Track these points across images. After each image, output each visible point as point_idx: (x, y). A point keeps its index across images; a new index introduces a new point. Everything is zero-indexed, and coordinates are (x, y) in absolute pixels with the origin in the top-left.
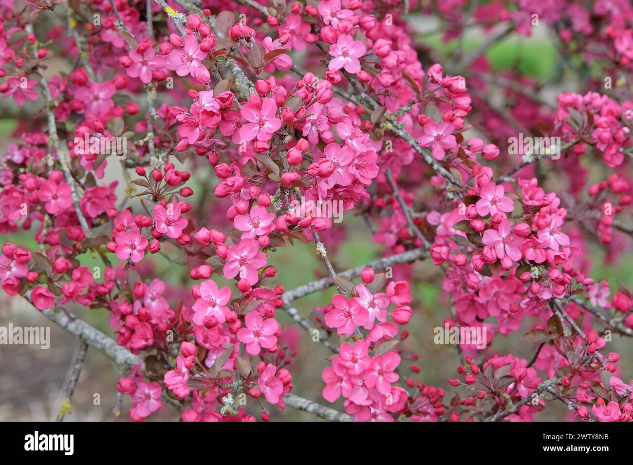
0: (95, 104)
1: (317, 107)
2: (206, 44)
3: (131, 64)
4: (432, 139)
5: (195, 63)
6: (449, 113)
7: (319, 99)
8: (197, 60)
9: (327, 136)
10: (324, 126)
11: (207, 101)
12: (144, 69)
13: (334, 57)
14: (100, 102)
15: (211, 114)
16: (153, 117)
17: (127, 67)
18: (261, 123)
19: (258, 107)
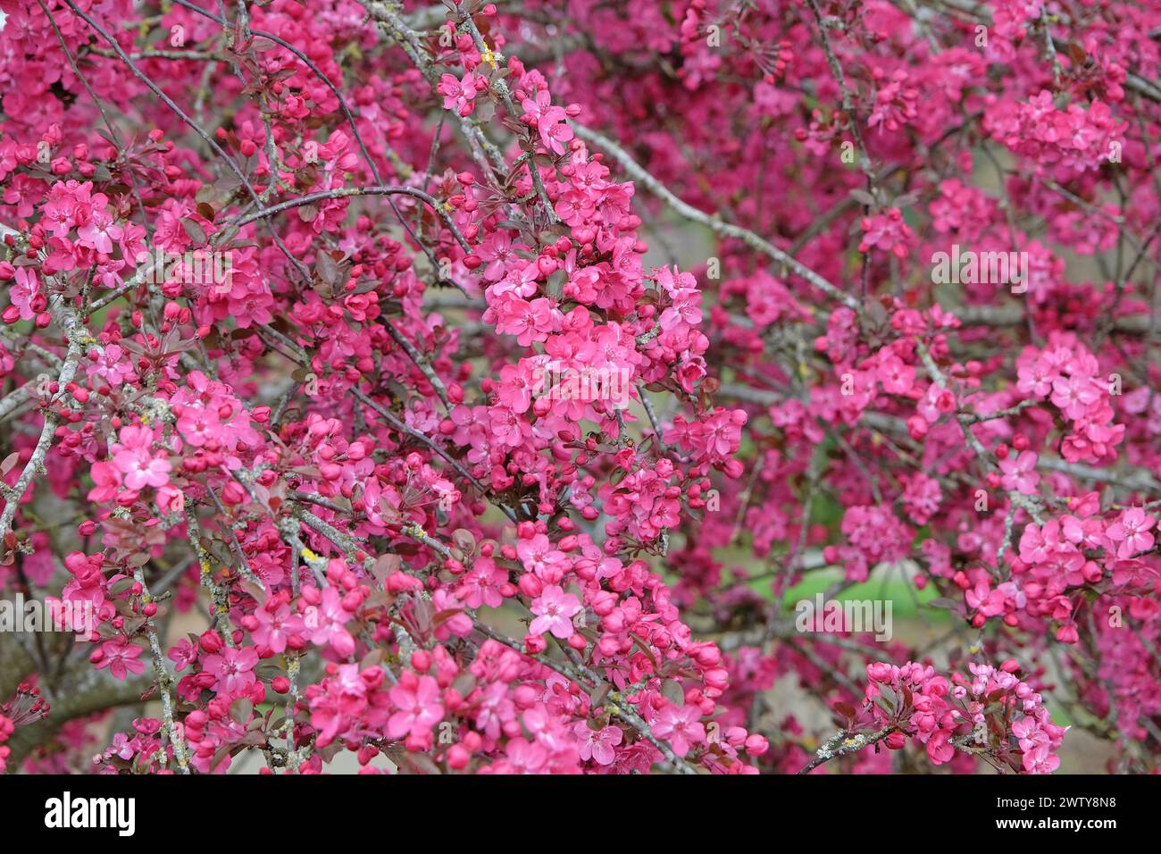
0: (230, 677)
1: (499, 689)
2: (349, 601)
3: (257, 628)
4: (670, 728)
5: (335, 627)
6: (694, 693)
7: (501, 677)
8: (338, 622)
9: (512, 728)
10: (509, 714)
11: (349, 679)
12: (276, 633)
13: (536, 616)
14: (237, 675)
15: (354, 698)
16: (294, 697)
17: (251, 630)
18: (417, 711)
19: (413, 689)
